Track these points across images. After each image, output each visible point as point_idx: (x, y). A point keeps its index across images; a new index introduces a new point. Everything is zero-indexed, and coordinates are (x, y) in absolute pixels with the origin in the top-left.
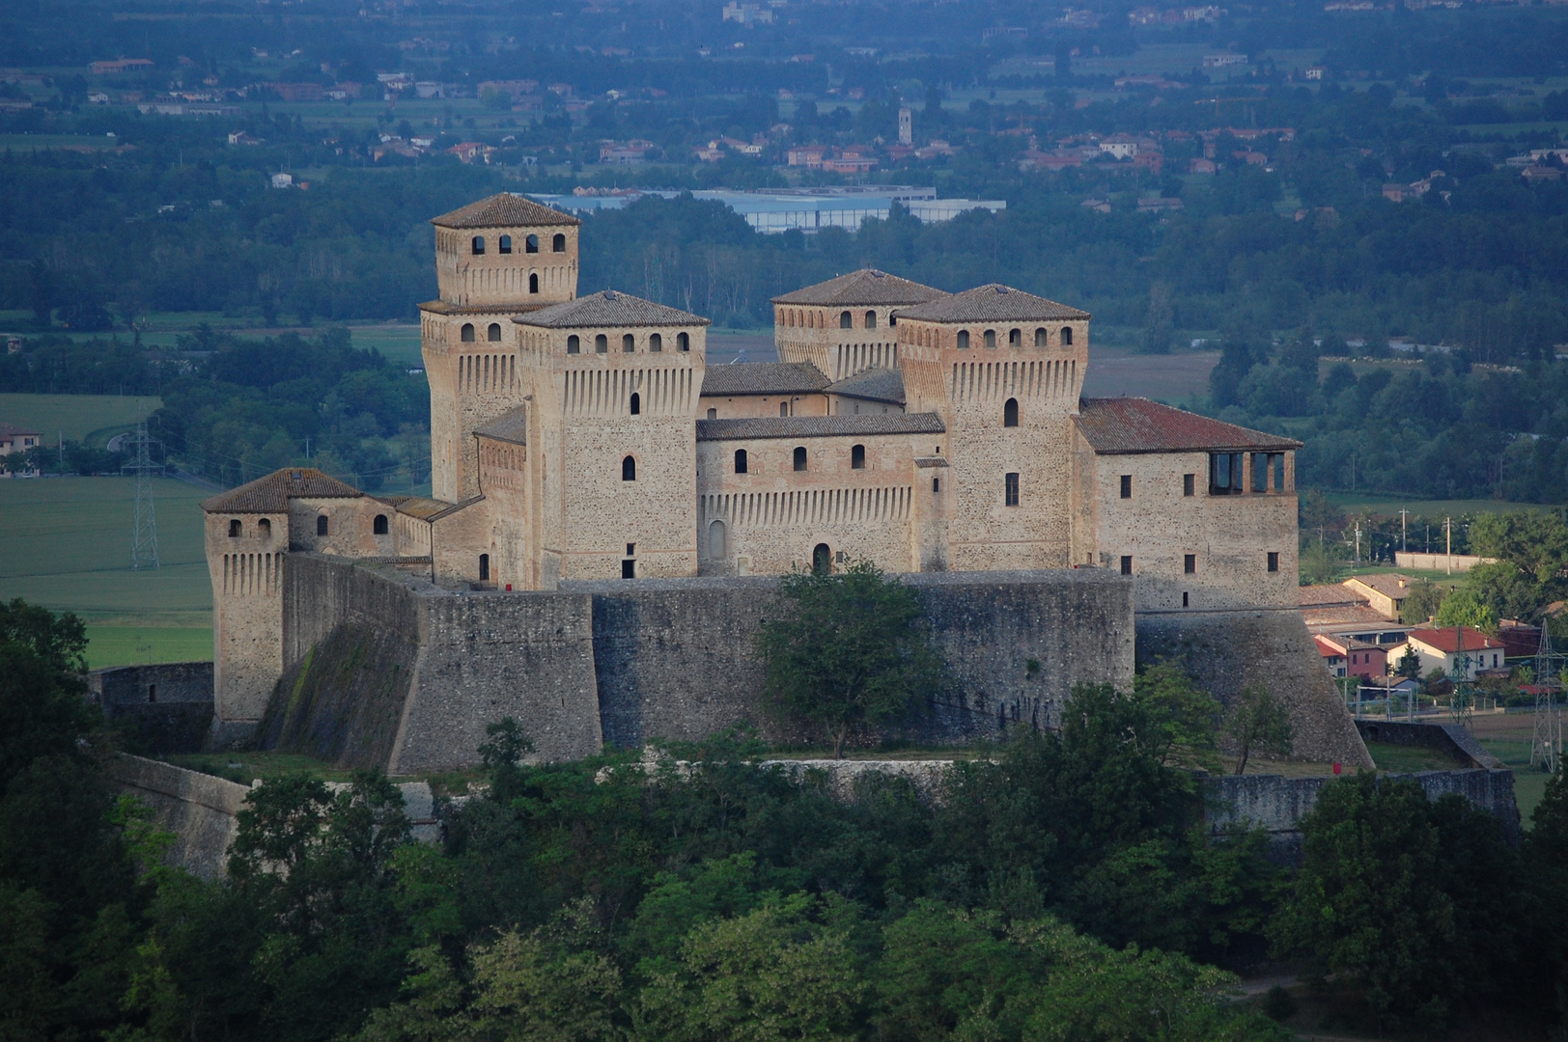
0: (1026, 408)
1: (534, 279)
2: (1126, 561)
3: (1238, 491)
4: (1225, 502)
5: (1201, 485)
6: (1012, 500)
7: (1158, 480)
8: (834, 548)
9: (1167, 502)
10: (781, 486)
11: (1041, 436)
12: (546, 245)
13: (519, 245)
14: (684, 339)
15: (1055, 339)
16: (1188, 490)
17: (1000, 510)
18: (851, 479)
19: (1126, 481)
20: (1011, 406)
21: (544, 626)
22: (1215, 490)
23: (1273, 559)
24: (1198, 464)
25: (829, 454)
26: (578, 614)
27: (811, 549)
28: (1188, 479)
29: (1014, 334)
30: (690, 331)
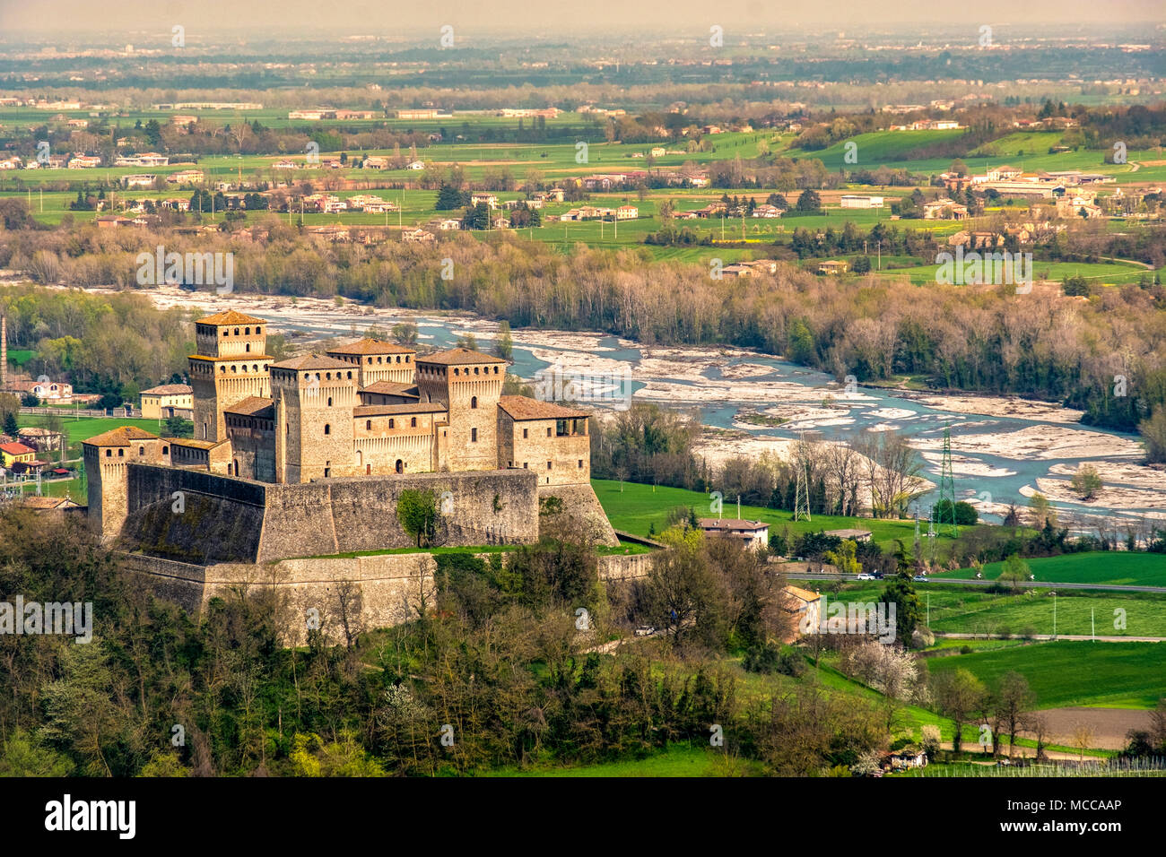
0: (480, 401)
1: (248, 346)
2: (526, 465)
3: (567, 434)
4: (562, 439)
5: (554, 432)
6: (474, 439)
7: (537, 431)
8: (404, 461)
9: (541, 440)
10: (384, 435)
11: (485, 412)
12: (253, 331)
13: (242, 331)
14: (349, 374)
15: (492, 371)
16: (549, 435)
17: (469, 444)
18: (412, 432)
19: (525, 430)
20: (474, 399)
21: (312, 498)
22: (559, 434)
23: (580, 462)
24: (553, 424)
25: (402, 422)
26: (326, 493)
27: (395, 462)
28: (549, 429)
29: (476, 369)
30: (352, 370)
